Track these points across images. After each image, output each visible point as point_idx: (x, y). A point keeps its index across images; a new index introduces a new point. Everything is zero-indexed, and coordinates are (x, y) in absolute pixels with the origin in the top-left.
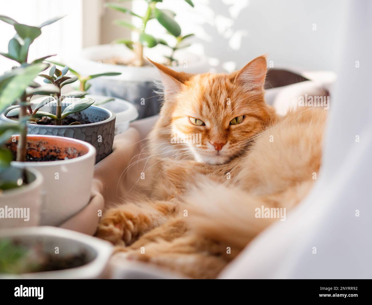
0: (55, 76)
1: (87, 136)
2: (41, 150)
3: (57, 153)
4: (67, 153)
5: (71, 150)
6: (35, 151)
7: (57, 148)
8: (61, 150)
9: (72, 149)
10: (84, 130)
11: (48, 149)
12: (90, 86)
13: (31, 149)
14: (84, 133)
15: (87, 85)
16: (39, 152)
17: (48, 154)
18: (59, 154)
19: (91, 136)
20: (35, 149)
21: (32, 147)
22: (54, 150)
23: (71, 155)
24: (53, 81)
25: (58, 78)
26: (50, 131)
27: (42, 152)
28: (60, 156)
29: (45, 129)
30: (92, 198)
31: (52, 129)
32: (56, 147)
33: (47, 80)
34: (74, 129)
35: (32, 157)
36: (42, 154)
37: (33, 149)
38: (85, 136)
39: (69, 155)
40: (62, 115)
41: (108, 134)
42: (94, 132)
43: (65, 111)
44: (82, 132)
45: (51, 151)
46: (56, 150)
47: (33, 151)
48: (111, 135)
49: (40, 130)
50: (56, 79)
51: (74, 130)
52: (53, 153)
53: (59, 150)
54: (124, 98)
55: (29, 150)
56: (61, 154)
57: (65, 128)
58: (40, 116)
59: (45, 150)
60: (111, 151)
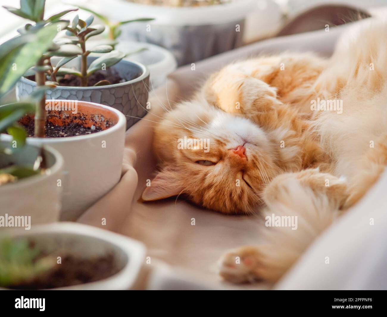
0: (78, 27)
1: (117, 98)
2: (63, 117)
3: (82, 120)
4: (93, 120)
5: (98, 117)
6: (57, 119)
7: (82, 115)
8: (87, 117)
9: (100, 116)
10: (113, 91)
11: (72, 116)
12: (120, 33)
13: (52, 116)
14: (114, 94)
15: (117, 32)
16: (61, 120)
17: (72, 121)
18: (85, 121)
19: (122, 97)
20: (57, 116)
21: (53, 114)
22: (78, 117)
23: (98, 123)
24: (76, 34)
25: (82, 30)
26: (74, 93)
27: (64, 119)
28: (86, 124)
29: (68, 92)
30: (123, 174)
31: (76, 91)
32: (81, 113)
33: (69, 32)
34: (102, 90)
35: (53, 126)
36: (65, 122)
37: (55, 116)
38: (114, 98)
39: (96, 123)
40: (89, 71)
41: (142, 94)
42: (125, 93)
43: (92, 67)
44: (111, 94)
45: (76, 118)
46: (80, 117)
47: (54, 118)
48: (145, 94)
49: (62, 93)
50: (79, 31)
51: (102, 92)
52: (77, 121)
53: (85, 118)
54: (160, 44)
55: (50, 117)
56: (87, 121)
57: (91, 90)
58: (63, 74)
59: (68, 117)
60: (145, 113)
